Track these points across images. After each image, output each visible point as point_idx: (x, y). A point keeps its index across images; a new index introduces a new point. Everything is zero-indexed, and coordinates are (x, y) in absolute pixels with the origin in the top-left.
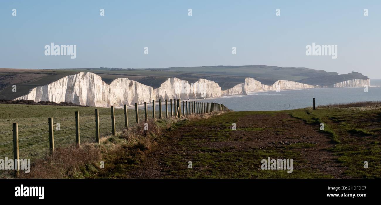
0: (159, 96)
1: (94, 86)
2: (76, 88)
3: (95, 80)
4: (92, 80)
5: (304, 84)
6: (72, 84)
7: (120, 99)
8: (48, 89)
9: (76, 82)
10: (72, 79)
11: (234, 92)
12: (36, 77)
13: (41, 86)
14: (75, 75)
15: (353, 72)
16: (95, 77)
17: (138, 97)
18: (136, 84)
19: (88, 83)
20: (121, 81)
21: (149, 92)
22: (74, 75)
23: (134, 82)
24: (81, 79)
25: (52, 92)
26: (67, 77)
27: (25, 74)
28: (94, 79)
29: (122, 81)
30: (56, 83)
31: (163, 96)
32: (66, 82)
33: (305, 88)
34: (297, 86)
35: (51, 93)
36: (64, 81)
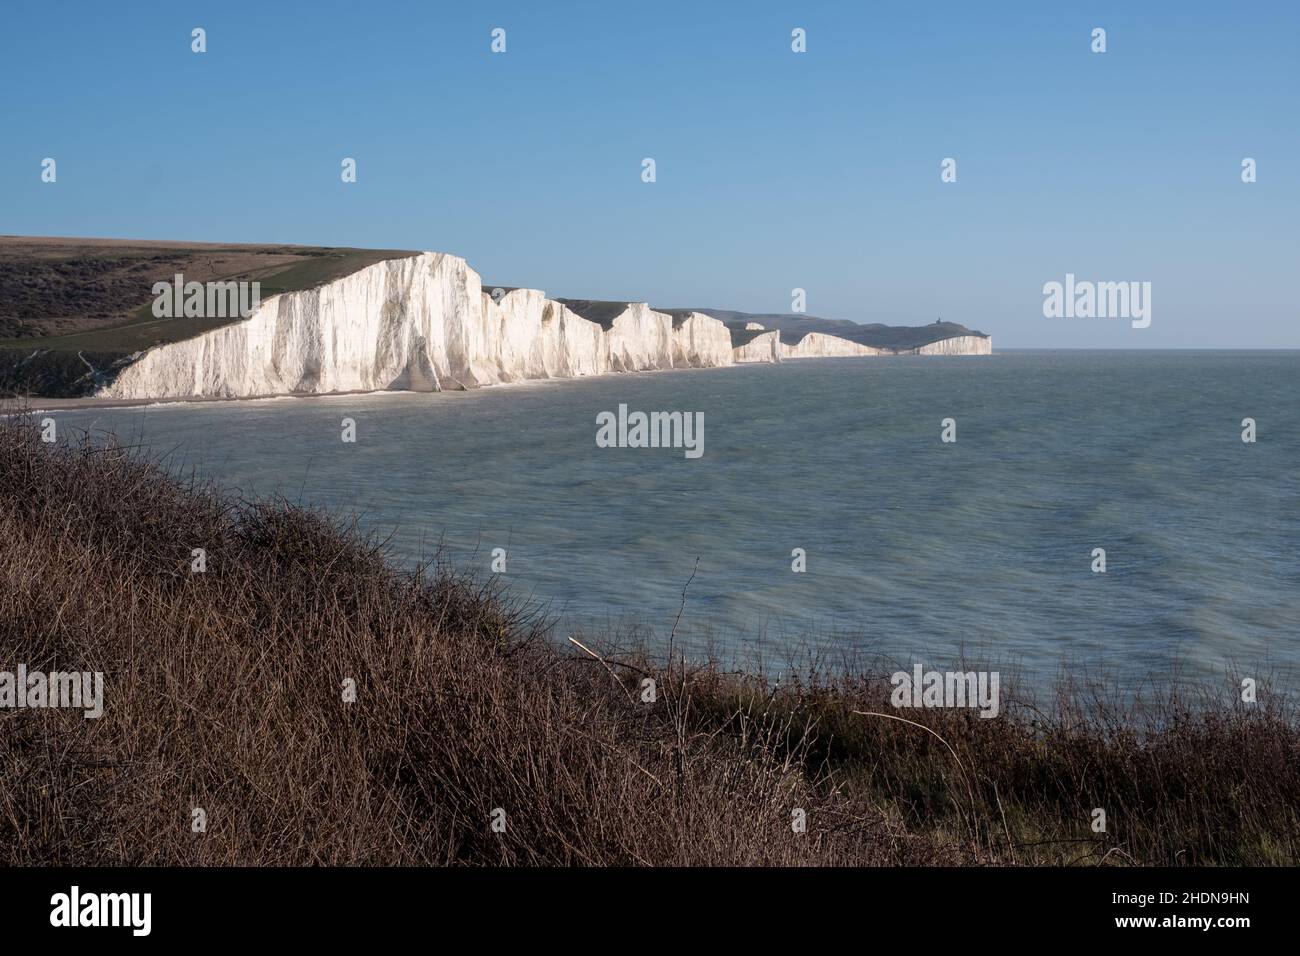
0: (609, 357)
1: (465, 304)
2: (414, 306)
3: (468, 283)
4: (460, 284)
5: (861, 346)
6: (401, 294)
7: (523, 358)
8: (321, 306)
9: (413, 286)
10: (400, 275)
11: (752, 356)
12: (268, 263)
13: (294, 289)
14: (411, 259)
15: (938, 322)
16: (468, 276)
17: (568, 355)
18: (562, 313)
19: (448, 295)
20: (525, 300)
21: (592, 341)
22: (408, 257)
23: (556, 306)
24: (427, 277)
25: (333, 319)
26: (383, 264)
27: (224, 254)
28: (464, 281)
29: (528, 300)
30: (346, 285)
31: (618, 355)
32: (377, 285)
33: (862, 355)
34: (846, 349)
35: (329, 320)
36: (373, 278)
